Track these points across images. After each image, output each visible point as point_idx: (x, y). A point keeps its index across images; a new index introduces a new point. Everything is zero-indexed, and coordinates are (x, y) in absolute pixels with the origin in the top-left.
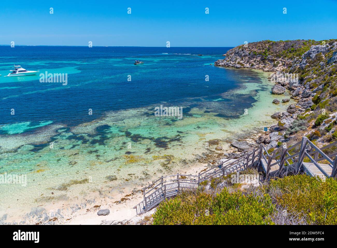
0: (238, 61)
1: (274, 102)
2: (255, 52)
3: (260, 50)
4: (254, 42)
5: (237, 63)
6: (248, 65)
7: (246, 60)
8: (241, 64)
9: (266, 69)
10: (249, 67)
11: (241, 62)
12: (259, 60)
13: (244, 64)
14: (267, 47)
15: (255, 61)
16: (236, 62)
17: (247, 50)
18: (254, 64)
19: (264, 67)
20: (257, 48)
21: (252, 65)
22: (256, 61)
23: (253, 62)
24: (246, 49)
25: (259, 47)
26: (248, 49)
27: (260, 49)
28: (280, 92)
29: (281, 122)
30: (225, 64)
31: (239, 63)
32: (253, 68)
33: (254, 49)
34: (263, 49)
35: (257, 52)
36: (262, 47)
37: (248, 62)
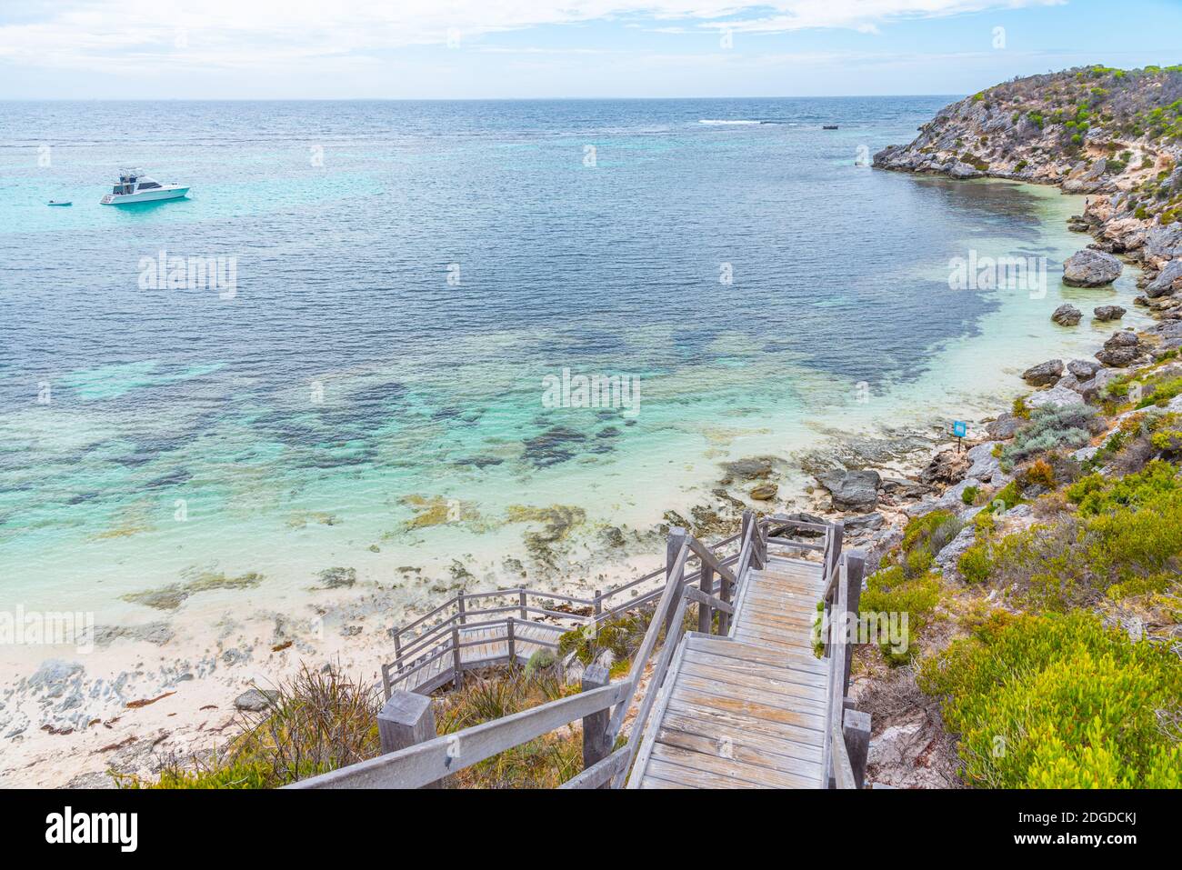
0: (964, 150)
1: (1056, 318)
2: (1039, 113)
3: (1060, 106)
4: (1035, 76)
5: (959, 157)
6: (1005, 167)
7: (1000, 146)
8: (977, 162)
9: (1075, 183)
10: (1006, 174)
11: (977, 154)
12: (1050, 145)
13: (987, 160)
14: (1086, 94)
15: (1035, 149)
16: (956, 153)
17: (1003, 106)
18: (1030, 161)
19: (1067, 173)
20: (1047, 99)
21: (1022, 166)
22: (1040, 152)
23: (1025, 156)
24: (999, 104)
25: (1056, 93)
26: (1010, 103)
27: (1060, 104)
28: (1094, 279)
29: (1027, 403)
30: (911, 163)
31: (967, 159)
32: (1025, 179)
33: (1033, 103)
34: (1072, 102)
35: (1045, 116)
36: (1069, 93)
37: (1005, 152)
